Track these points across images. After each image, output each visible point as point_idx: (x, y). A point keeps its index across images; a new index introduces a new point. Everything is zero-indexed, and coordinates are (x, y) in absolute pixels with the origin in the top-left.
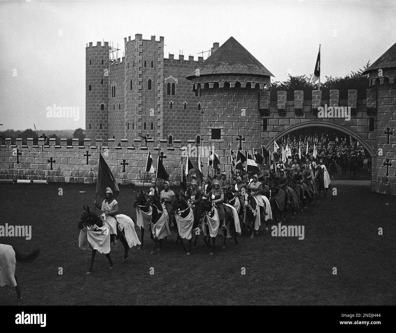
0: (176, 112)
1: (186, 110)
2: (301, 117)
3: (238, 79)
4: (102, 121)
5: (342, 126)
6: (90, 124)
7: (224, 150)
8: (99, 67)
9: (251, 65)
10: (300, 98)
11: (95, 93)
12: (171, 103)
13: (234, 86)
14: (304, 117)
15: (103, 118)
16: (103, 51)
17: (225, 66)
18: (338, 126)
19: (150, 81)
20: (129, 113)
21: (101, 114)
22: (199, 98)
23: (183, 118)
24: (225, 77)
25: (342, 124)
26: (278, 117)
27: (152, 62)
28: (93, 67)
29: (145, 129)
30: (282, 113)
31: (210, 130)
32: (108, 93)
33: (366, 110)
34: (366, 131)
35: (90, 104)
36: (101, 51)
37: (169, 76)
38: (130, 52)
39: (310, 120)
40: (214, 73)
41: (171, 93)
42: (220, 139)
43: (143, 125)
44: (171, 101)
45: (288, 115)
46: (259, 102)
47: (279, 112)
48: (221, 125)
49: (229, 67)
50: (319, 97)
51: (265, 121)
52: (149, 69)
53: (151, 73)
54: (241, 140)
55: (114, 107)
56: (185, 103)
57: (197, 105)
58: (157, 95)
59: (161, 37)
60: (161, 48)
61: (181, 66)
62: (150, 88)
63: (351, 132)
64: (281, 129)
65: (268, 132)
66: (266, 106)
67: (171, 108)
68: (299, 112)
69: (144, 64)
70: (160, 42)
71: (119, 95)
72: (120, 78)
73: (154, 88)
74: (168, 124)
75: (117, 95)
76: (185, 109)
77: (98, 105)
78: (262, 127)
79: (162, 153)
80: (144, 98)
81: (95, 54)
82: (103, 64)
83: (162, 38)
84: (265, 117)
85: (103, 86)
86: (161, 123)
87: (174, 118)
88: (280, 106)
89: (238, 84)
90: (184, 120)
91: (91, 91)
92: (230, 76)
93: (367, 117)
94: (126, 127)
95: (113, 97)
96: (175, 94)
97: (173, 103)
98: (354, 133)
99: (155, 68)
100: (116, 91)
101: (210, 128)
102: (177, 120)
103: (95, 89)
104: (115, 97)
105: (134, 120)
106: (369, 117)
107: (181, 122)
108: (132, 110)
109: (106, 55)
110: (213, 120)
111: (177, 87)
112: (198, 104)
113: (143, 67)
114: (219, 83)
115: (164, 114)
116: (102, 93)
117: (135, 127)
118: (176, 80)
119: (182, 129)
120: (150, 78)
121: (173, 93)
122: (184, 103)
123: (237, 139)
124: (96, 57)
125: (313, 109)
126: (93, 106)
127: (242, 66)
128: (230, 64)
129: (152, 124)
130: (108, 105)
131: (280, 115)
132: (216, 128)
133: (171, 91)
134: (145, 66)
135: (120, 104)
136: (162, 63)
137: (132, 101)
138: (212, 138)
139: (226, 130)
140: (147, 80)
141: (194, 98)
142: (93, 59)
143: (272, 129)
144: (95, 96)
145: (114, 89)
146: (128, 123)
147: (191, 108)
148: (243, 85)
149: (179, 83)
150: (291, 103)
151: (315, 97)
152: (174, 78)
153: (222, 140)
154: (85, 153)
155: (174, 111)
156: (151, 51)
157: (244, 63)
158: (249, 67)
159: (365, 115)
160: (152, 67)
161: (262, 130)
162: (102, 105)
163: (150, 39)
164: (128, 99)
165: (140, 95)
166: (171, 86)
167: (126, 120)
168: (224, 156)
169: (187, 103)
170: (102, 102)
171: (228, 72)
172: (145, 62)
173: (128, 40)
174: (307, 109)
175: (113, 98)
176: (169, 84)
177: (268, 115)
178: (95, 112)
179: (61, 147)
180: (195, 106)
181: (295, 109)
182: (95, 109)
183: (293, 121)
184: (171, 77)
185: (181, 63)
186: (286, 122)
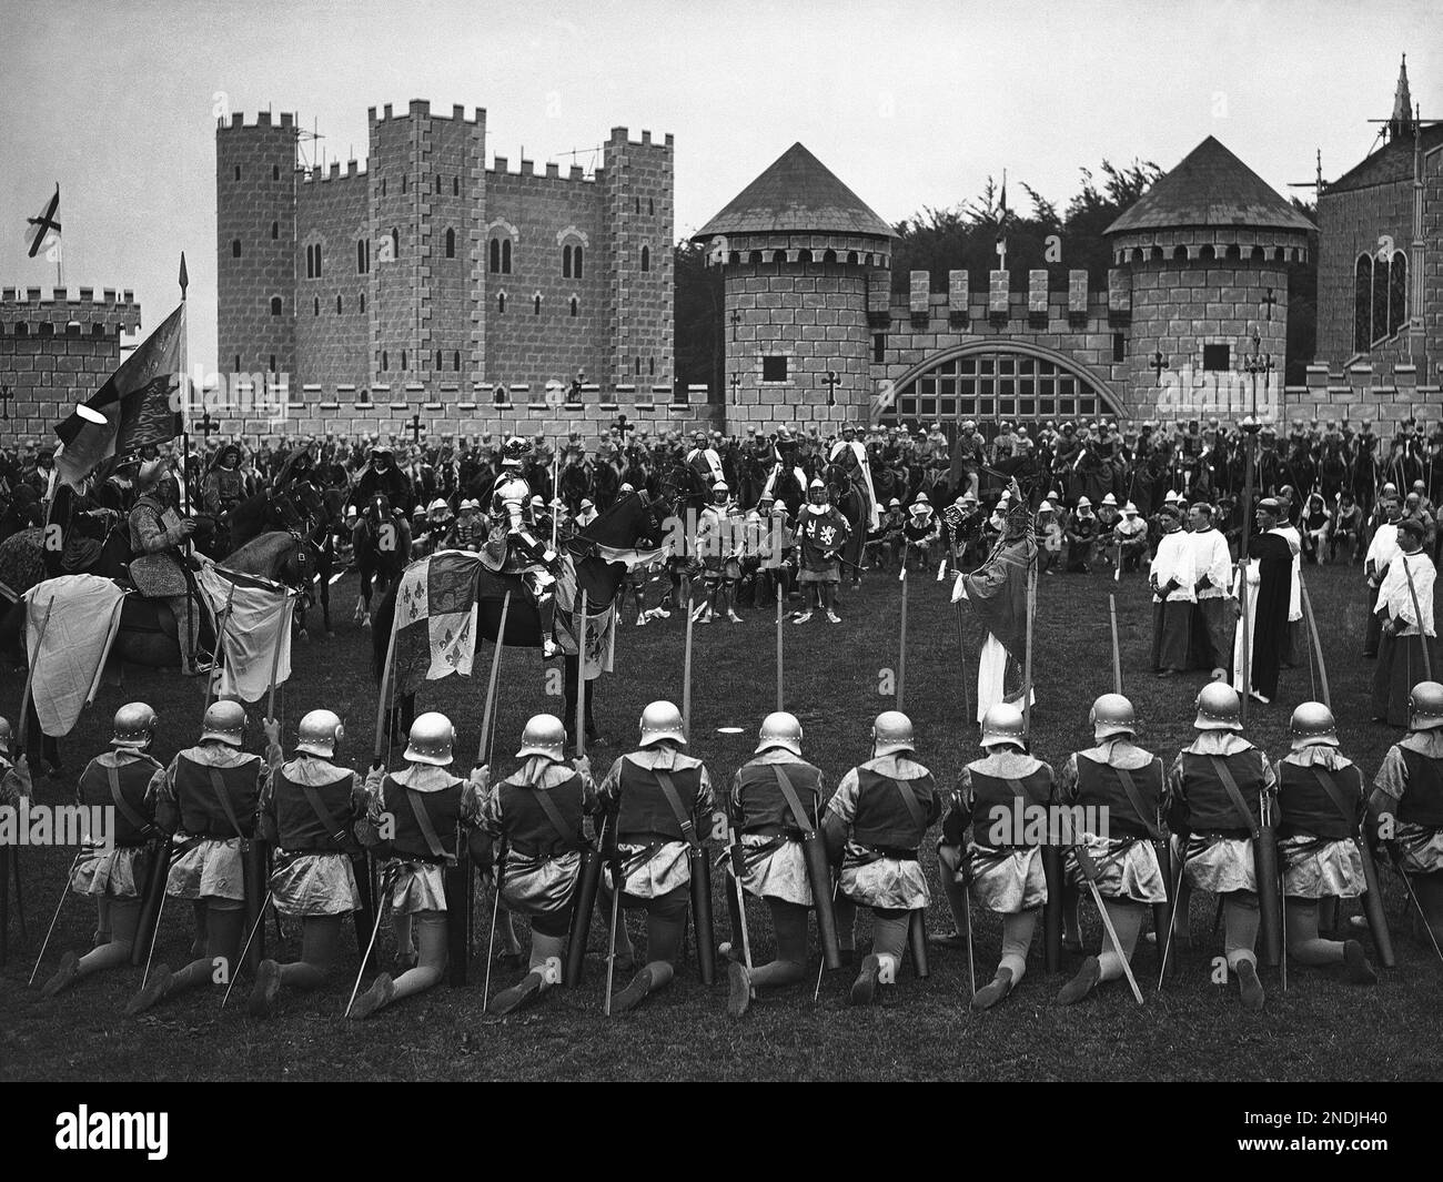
0: (514, 322)
1: (539, 316)
2: (962, 330)
3: (830, 244)
4: (276, 349)
5: (1055, 350)
6: (238, 358)
7: (795, 406)
8: (267, 187)
9: (855, 211)
10: (962, 288)
11: (251, 263)
12: (502, 295)
13: (821, 259)
14: (969, 330)
15: (278, 340)
16: (277, 140)
17: (800, 214)
18: (1046, 350)
19: (450, 233)
20: (385, 325)
21: (271, 328)
22: (573, 283)
23: (532, 339)
24: (801, 237)
25: (1055, 347)
26: (911, 330)
27: (456, 180)
28: (246, 187)
29: (439, 368)
30: (920, 321)
31: (760, 360)
32: (292, 263)
33: (1106, 316)
34: (1107, 361)
35: (238, 296)
36: (270, 139)
37: (495, 219)
38: (391, 150)
39: (983, 338)
40: (778, 228)
41: (501, 267)
42: (785, 380)
43: (435, 358)
44: (502, 291)
45: (934, 325)
46: (867, 295)
47: (912, 318)
48: (786, 348)
49: (810, 214)
50: (1003, 287)
51: (880, 340)
52: (448, 200)
53: (454, 212)
54: (832, 382)
55: (317, 307)
56: (538, 298)
57: (568, 303)
58: (469, 272)
59: (478, 110)
60: (478, 141)
61: (527, 192)
62: (450, 253)
63: (1075, 364)
64: (916, 358)
65: (887, 365)
66: (884, 305)
67: (502, 311)
68: (959, 320)
69: (434, 186)
70: (475, 124)
71: (335, 272)
72: (339, 223)
73: (461, 254)
74: (495, 358)
75: (326, 271)
76: (537, 313)
77: (262, 301)
78: (872, 353)
79: (623, 418)
80: (436, 281)
81: (250, 149)
82: (276, 178)
83: (481, 112)
84: (878, 331)
85: (278, 245)
86: (479, 353)
87: (510, 338)
88: (916, 305)
89: (830, 255)
90: (534, 344)
91: (241, 259)
92: (813, 237)
93: (1107, 329)
94: (375, 365)
95: (310, 276)
96: (512, 271)
97: (505, 296)
98: (1080, 367)
99: (464, 197)
100: (325, 261)
101: (760, 354)
102: (517, 344)
103: (253, 254)
104: (318, 275)
105: (407, 344)
106: (1114, 330)
107: (527, 349)
108: (400, 314)
109: (288, 153)
110: (768, 335)
111: (516, 250)
112: (570, 300)
113: (434, 192)
114: (787, 251)
115: (488, 328)
116: (276, 263)
117: (411, 363)
118: (514, 231)
119: (530, 370)
120: (450, 224)
121: (507, 269)
122: (534, 298)
123: (824, 381)
124: (254, 158)
125: (992, 313)
126: (245, 301)
127: (836, 214)
128: (810, 209)
129: (457, 355)
130: (292, 302)
131: (914, 325)
132: (775, 354)
133: (501, 261)
134: (439, 192)
135: (339, 298)
136: (482, 182)
137: (397, 288)
138: (765, 379)
139: (799, 358)
140: (444, 231)
141: (559, 283)
142: (246, 165)
143: (896, 358)
144: (255, 273)
145: (315, 254)
146: (385, 354)
147: (552, 311)
148: (842, 257)
149: (522, 240)
150: (940, 298)
151: (996, 284)
152: (508, 226)
153: (789, 382)
154: (408, 422)
155: (508, 318)
156: (452, 149)
157: (840, 207)
158: (853, 216)
159: (1104, 325)
160: (456, 194)
161: (872, 361)
162: (276, 302)
163: (450, 114)
164: (383, 285)
165: (425, 271)
166: (501, 248)
167: (375, 344)
168: (795, 420)
169: (542, 297)
170: (276, 291)
171: (809, 228)
172: (438, 177)
173: (380, 115)
174: (977, 312)
175: (311, 280)
176: (495, 243)
177: (887, 325)
178: (253, 320)
179: (338, 408)
180: (563, 306)
181: (952, 313)
182: (254, 310)
183: (944, 341)
184: (500, 222)
185: (524, 184)
186: (928, 341)
